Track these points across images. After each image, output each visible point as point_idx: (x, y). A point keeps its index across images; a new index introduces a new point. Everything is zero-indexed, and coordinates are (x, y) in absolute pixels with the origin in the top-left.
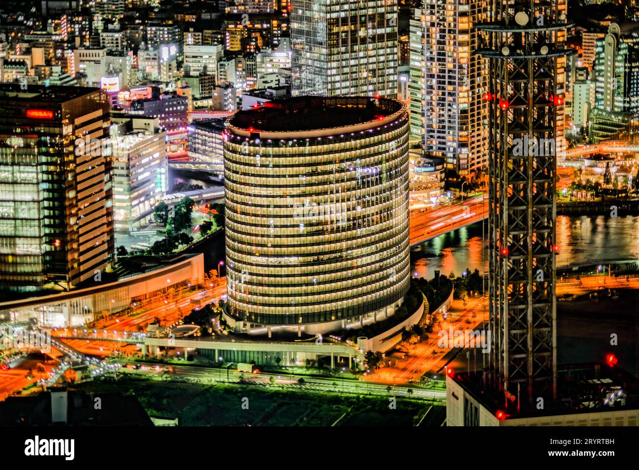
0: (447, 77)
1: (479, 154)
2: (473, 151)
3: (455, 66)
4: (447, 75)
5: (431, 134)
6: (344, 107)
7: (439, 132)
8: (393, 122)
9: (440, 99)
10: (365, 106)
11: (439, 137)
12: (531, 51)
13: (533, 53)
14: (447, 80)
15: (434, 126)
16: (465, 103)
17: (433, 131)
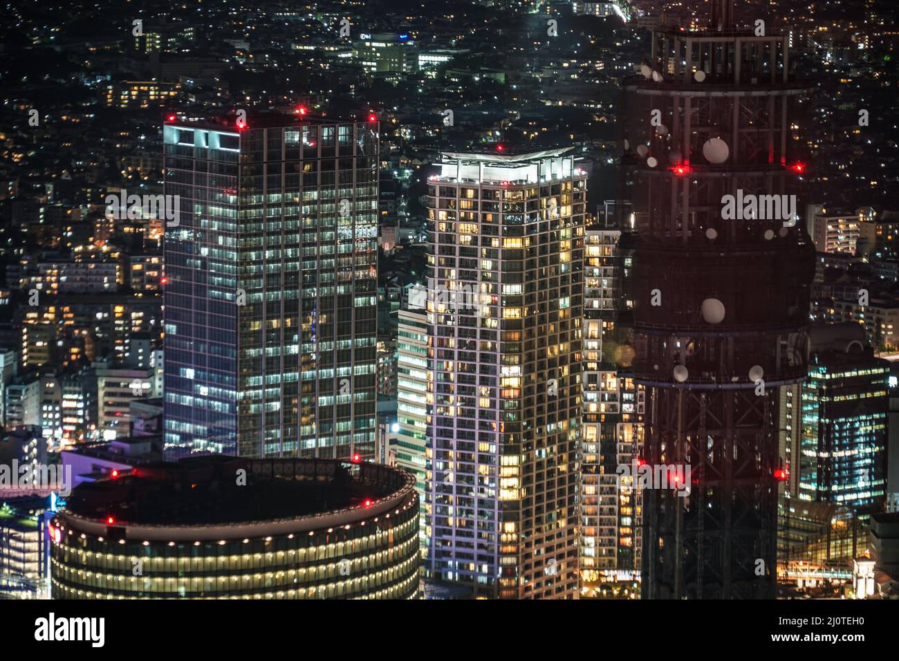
0: (477, 426)
1: (539, 580)
2: (528, 572)
3: (493, 404)
4: (477, 420)
5: (445, 537)
6: (288, 479)
7: (459, 533)
8: (391, 510)
9: (462, 469)
10: (331, 479)
11: (459, 544)
12: (731, 377)
13: (735, 379)
14: (477, 431)
15: (451, 521)
16: (513, 476)
17: (450, 533)
